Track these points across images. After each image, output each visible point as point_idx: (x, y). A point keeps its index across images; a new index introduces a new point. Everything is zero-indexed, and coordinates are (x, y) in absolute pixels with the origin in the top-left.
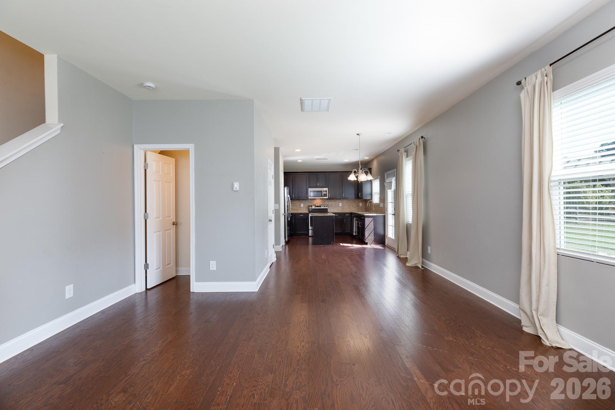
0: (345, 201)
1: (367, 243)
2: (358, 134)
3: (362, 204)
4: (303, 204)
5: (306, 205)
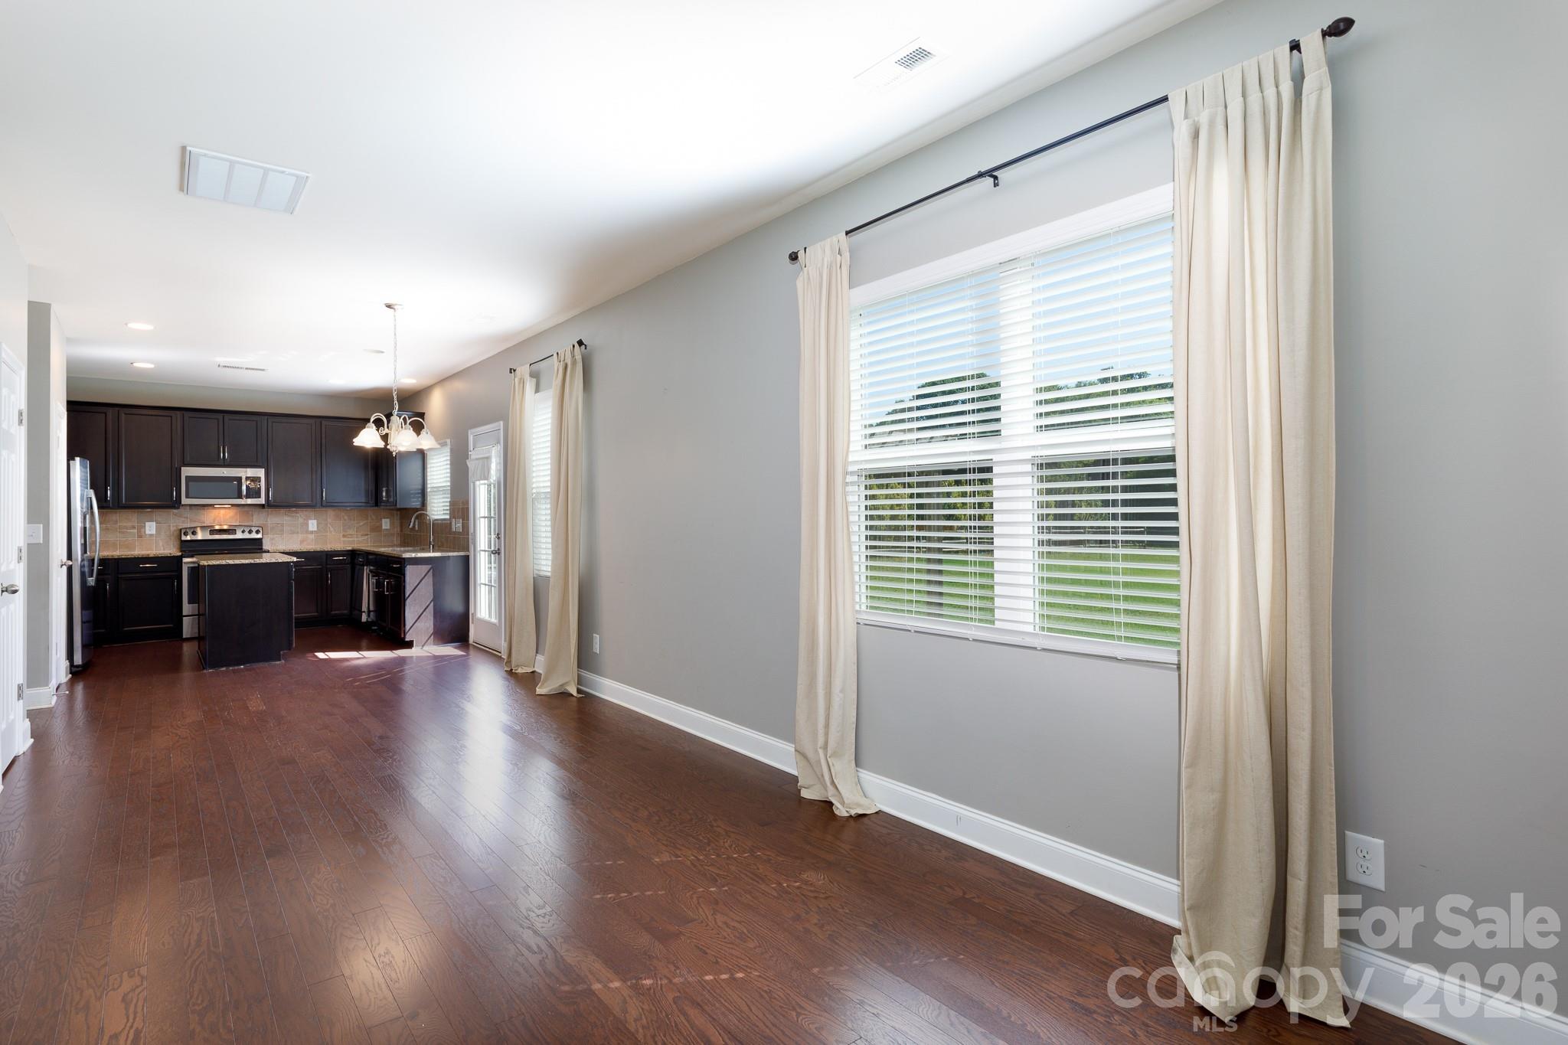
0: (331, 513)
1: (412, 642)
2: (389, 306)
3: (392, 524)
4: (157, 523)
5: (170, 526)
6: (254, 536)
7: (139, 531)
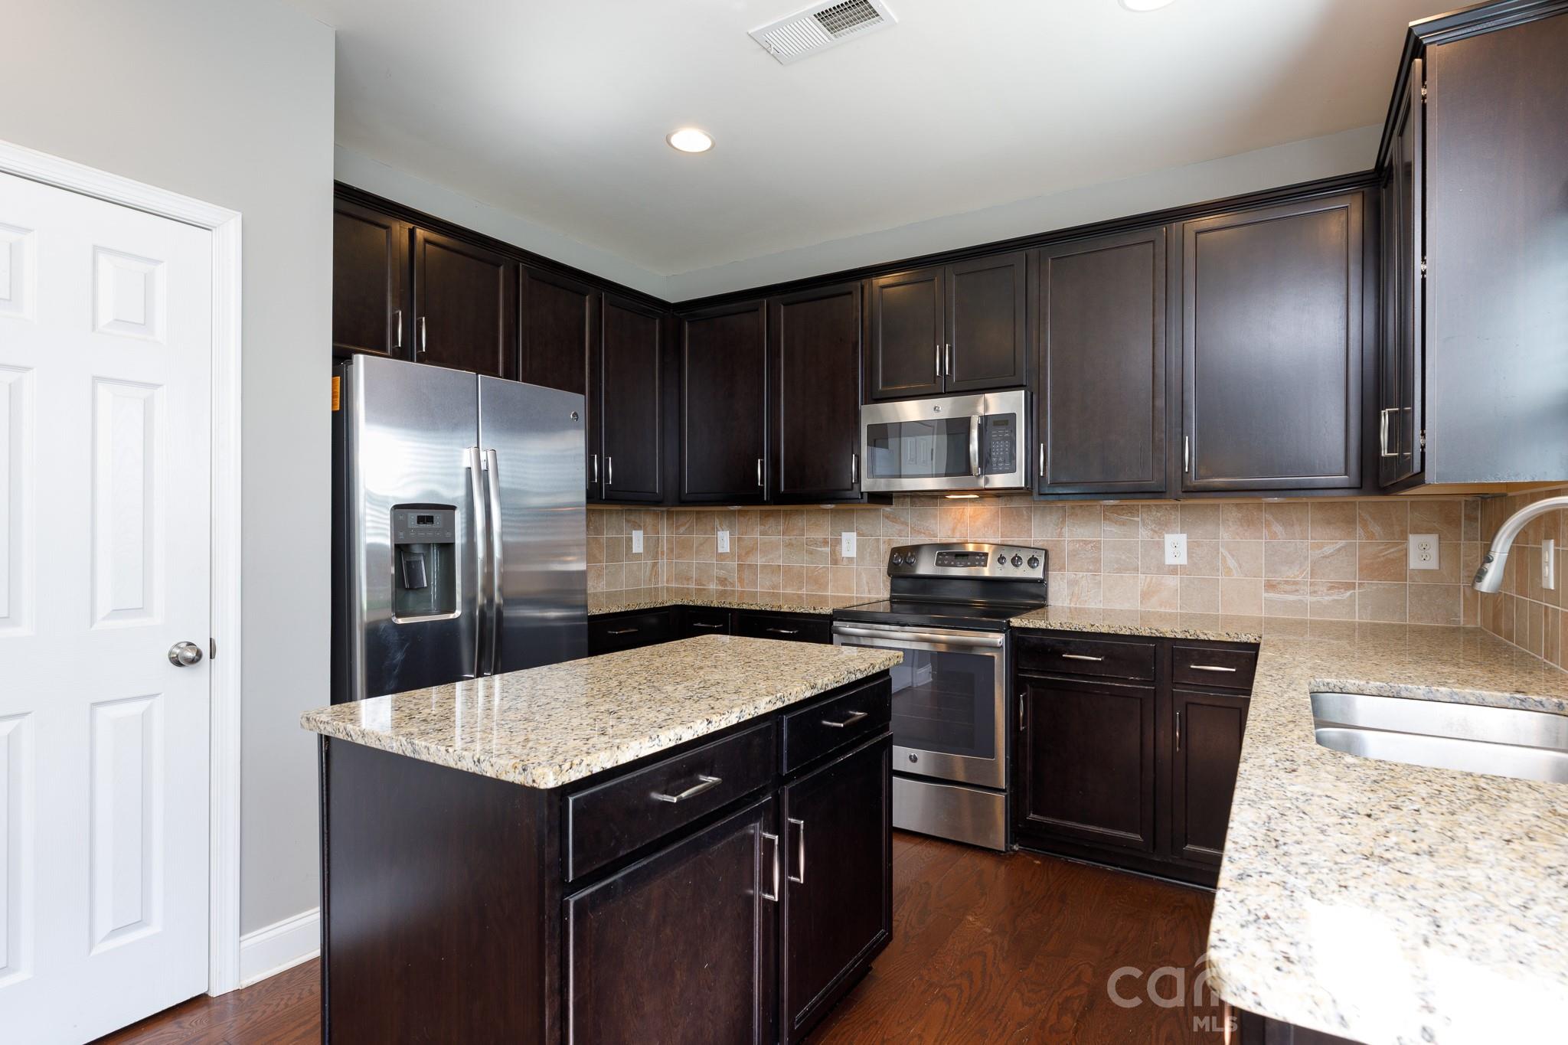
3: (1448, 554)
4: (859, 535)
5: (878, 540)
6: (1024, 572)
7: (833, 552)
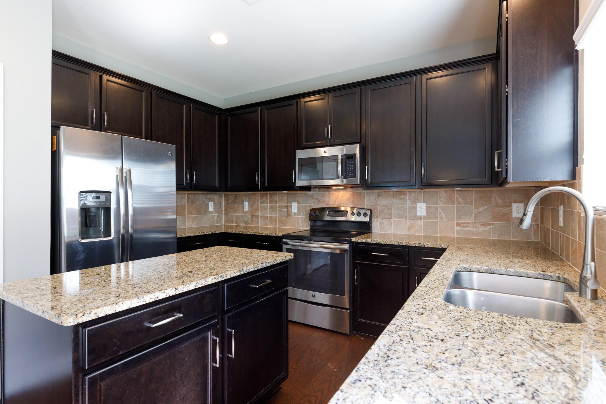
0: (442, 194)
4: (298, 203)
5: (306, 206)
6: (361, 219)
7: (288, 210)
